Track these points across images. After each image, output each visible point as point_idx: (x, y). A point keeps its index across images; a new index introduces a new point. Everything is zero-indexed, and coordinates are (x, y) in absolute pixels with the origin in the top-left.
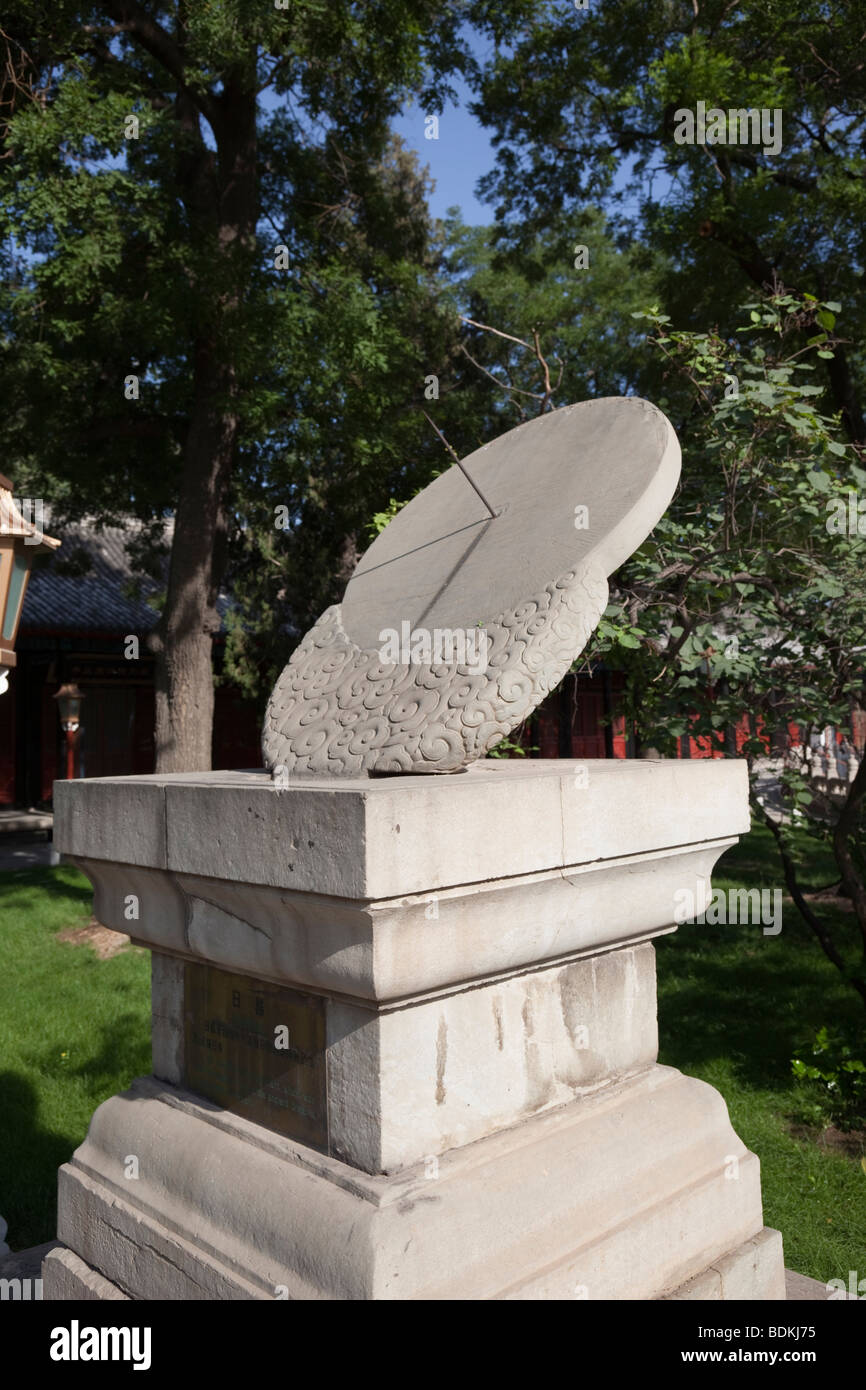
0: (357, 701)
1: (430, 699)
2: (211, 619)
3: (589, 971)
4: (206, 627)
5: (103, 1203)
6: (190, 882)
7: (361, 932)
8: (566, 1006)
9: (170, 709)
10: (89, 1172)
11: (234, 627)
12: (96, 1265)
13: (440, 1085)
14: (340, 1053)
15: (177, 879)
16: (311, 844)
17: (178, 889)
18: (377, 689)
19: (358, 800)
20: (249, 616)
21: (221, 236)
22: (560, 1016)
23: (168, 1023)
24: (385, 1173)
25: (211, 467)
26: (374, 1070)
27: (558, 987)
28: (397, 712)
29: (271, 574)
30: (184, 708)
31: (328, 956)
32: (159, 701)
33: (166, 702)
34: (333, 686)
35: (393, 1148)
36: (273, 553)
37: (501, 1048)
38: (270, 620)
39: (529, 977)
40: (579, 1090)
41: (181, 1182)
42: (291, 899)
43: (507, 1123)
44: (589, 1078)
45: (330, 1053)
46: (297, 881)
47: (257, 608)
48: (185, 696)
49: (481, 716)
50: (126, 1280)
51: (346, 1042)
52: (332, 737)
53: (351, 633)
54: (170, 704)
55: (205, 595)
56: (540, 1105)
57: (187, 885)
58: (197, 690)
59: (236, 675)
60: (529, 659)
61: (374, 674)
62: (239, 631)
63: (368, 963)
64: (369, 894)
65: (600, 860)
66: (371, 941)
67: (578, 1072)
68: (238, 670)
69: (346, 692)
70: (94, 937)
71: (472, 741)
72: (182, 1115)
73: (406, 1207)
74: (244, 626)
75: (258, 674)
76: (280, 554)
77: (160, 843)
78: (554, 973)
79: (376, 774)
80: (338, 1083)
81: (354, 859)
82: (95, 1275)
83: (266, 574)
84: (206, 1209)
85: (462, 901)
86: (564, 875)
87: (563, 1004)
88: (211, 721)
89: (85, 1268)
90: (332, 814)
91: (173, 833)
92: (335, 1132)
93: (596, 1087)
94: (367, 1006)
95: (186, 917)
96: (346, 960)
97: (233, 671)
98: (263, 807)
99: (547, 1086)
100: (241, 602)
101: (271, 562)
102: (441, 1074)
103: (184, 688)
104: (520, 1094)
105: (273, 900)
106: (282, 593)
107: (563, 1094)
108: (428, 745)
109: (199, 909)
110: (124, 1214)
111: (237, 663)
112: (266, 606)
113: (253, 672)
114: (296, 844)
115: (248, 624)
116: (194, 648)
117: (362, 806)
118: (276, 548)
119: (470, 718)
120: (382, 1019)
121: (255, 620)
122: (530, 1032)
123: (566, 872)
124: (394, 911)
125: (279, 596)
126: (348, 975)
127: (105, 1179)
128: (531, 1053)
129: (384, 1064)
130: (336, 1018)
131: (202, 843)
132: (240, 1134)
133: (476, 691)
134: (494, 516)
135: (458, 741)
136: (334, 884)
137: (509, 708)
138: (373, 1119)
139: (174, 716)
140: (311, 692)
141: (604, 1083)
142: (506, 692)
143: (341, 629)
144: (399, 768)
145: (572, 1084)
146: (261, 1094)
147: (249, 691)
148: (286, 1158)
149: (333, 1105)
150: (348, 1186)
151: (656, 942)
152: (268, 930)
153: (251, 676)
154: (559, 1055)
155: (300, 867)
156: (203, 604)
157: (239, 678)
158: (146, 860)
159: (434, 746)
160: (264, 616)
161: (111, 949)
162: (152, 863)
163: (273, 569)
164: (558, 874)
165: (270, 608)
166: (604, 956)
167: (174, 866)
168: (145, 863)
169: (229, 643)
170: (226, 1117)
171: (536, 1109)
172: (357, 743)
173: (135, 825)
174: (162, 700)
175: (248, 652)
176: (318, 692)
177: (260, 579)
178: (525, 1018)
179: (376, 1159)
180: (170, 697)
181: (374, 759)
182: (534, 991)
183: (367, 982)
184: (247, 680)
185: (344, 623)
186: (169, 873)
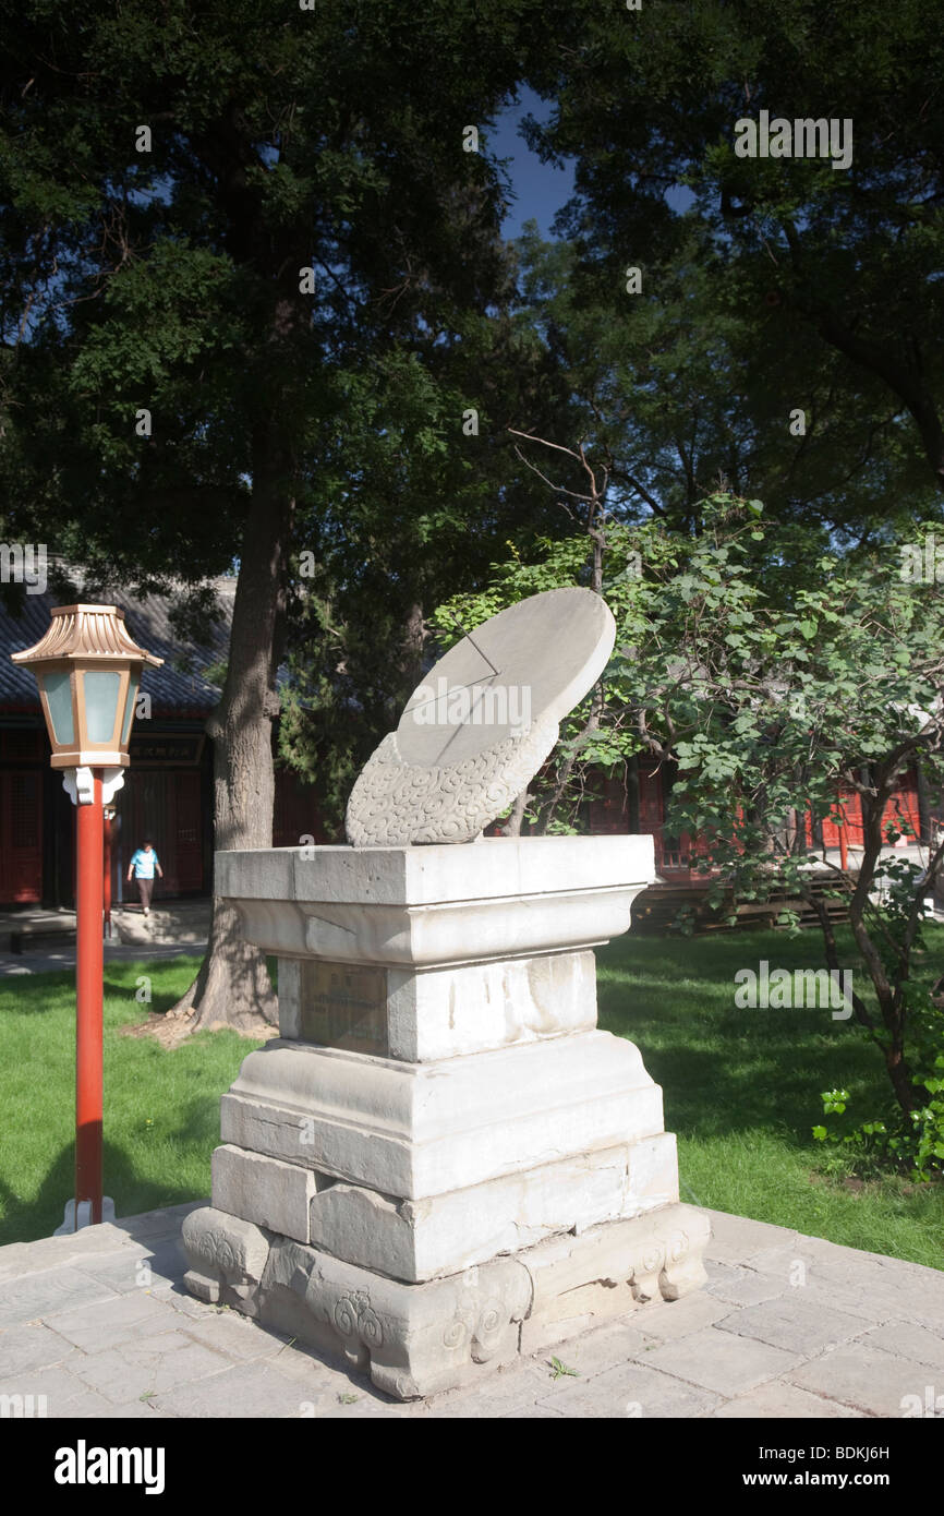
0: (406, 799)
1: (449, 799)
2: (272, 702)
3: (547, 964)
4: (266, 710)
5: (253, 1108)
6: (309, 906)
7: (404, 926)
8: (531, 983)
9: (230, 796)
10: (242, 1094)
11: (289, 704)
12: (248, 1146)
13: (451, 1018)
14: (395, 1000)
15: (301, 906)
16: (378, 878)
17: (301, 912)
18: (418, 792)
19: (402, 854)
20: (306, 692)
21: (278, 311)
22: (528, 989)
23: (290, 1001)
24: (419, 1062)
25: (273, 551)
26: (414, 1005)
27: (526, 971)
28: (429, 807)
29: (330, 644)
30: (244, 795)
31: (387, 940)
32: (218, 787)
33: (226, 789)
34: (391, 790)
35: (424, 1048)
36: (332, 623)
37: (489, 1001)
38: (329, 695)
39: (507, 963)
40: (540, 1035)
41: (305, 1086)
42: (366, 909)
43: (492, 1046)
44: (546, 1030)
45: (389, 1001)
46: (372, 899)
47: (314, 680)
48: (246, 782)
49: (476, 809)
50: (270, 1148)
51: (399, 992)
52: (390, 823)
53: (402, 753)
54: (230, 791)
55: (265, 679)
56: (514, 1040)
57: (307, 909)
58: (258, 776)
59: (292, 757)
60: (505, 775)
61: (417, 782)
62: (296, 708)
63: (408, 941)
64: (408, 902)
65: (544, 893)
66: (410, 929)
67: (539, 1025)
68: (294, 752)
69: (399, 794)
70: (155, 1031)
71: (472, 824)
72: (301, 1053)
73: (430, 1076)
74: (300, 702)
75: (316, 756)
76: (339, 624)
77: (290, 886)
78: (523, 963)
79: (415, 844)
80: (395, 1016)
81: (400, 884)
82: (249, 1152)
83: (324, 644)
84: (318, 1095)
85: (460, 910)
86: (522, 900)
87: (529, 981)
88: (272, 808)
89: (241, 1150)
90: (389, 862)
91: (299, 879)
92: (392, 1045)
93: (549, 1036)
94: (409, 969)
95: (305, 928)
96: (397, 941)
97: (288, 752)
98: (352, 861)
99: (519, 1029)
100: (298, 676)
101: (329, 632)
102: (452, 1012)
103: (244, 774)
104: (500, 1032)
105: (356, 911)
106: (341, 667)
107: (529, 1036)
108: (446, 827)
109: (313, 923)
110: (267, 1109)
111: (293, 745)
112: (324, 681)
113: (311, 754)
114: (370, 879)
115: (306, 700)
116: (255, 733)
117: (404, 857)
118: (334, 616)
119: (471, 810)
120: (418, 978)
121: (313, 696)
122: (507, 996)
123: (523, 898)
124: (422, 912)
125: (338, 670)
126: (399, 949)
127: (253, 1095)
128: (508, 1009)
129: (419, 1002)
130: (393, 979)
131: (316, 883)
132: (337, 1056)
133: (474, 794)
134: (497, 674)
135: (463, 824)
136: (390, 899)
137: (494, 805)
138: (413, 1032)
139: (235, 803)
140: (377, 793)
141: (558, 1034)
142: (491, 796)
143: (396, 751)
144: (429, 841)
145: (535, 1030)
146: (350, 1033)
147: (306, 774)
148: (365, 1062)
149: (391, 1029)
150: (400, 1069)
151: (595, 949)
152: (355, 930)
153: (307, 758)
154: (526, 1011)
155: (373, 891)
156: (264, 688)
157: (295, 762)
158: (282, 896)
159: (450, 827)
160: (323, 691)
161: (173, 1043)
162: (286, 898)
163: (332, 638)
164: (518, 899)
165: (329, 684)
166: (558, 957)
167: (299, 897)
168: (281, 898)
169: (283, 722)
170: (329, 1050)
171: (511, 1041)
172: (405, 826)
173: (274, 875)
174: (221, 787)
175: (306, 733)
176: (381, 794)
177: (317, 650)
178: (504, 987)
179: (415, 1054)
180: (230, 783)
181: (415, 835)
182: (510, 971)
183: (408, 952)
184: (303, 762)
185: (399, 746)
186: (295, 903)
